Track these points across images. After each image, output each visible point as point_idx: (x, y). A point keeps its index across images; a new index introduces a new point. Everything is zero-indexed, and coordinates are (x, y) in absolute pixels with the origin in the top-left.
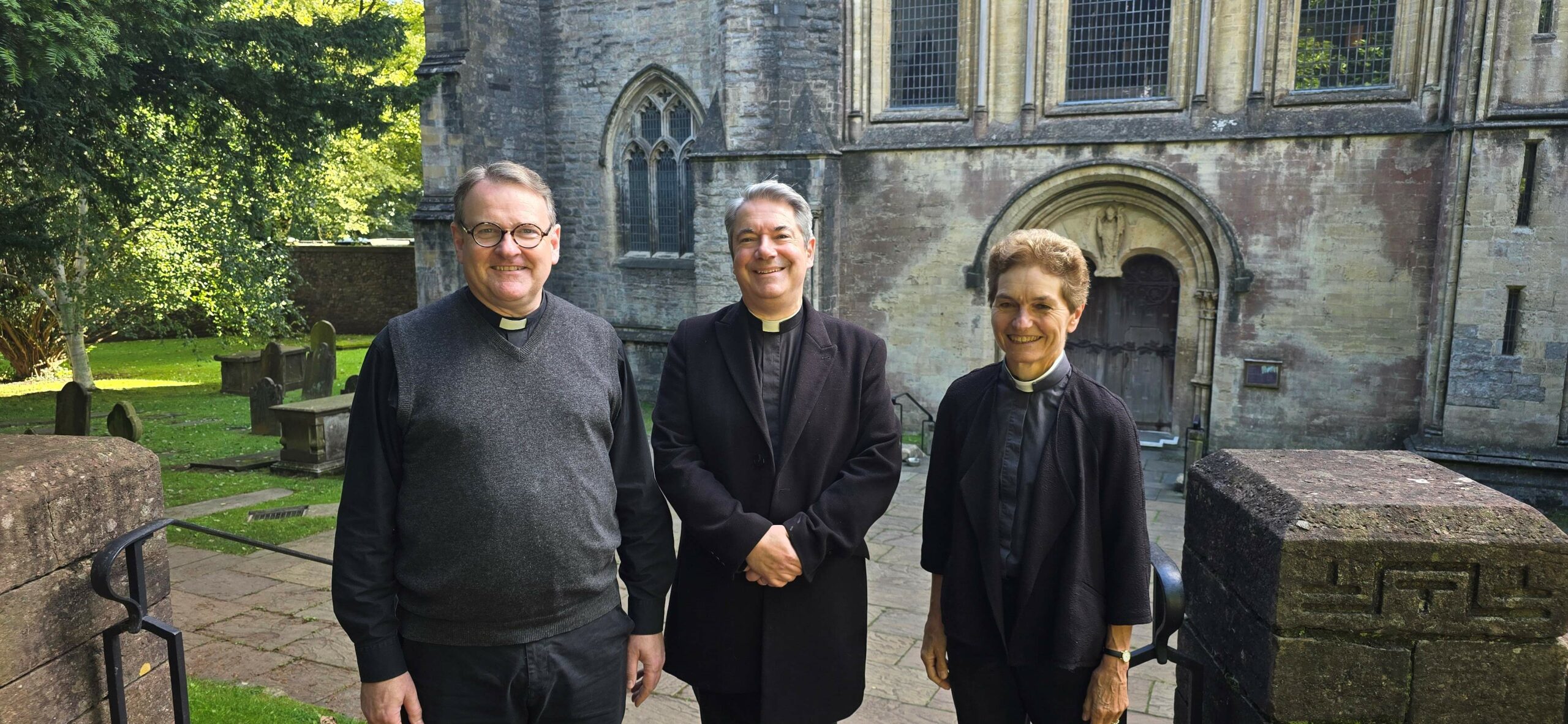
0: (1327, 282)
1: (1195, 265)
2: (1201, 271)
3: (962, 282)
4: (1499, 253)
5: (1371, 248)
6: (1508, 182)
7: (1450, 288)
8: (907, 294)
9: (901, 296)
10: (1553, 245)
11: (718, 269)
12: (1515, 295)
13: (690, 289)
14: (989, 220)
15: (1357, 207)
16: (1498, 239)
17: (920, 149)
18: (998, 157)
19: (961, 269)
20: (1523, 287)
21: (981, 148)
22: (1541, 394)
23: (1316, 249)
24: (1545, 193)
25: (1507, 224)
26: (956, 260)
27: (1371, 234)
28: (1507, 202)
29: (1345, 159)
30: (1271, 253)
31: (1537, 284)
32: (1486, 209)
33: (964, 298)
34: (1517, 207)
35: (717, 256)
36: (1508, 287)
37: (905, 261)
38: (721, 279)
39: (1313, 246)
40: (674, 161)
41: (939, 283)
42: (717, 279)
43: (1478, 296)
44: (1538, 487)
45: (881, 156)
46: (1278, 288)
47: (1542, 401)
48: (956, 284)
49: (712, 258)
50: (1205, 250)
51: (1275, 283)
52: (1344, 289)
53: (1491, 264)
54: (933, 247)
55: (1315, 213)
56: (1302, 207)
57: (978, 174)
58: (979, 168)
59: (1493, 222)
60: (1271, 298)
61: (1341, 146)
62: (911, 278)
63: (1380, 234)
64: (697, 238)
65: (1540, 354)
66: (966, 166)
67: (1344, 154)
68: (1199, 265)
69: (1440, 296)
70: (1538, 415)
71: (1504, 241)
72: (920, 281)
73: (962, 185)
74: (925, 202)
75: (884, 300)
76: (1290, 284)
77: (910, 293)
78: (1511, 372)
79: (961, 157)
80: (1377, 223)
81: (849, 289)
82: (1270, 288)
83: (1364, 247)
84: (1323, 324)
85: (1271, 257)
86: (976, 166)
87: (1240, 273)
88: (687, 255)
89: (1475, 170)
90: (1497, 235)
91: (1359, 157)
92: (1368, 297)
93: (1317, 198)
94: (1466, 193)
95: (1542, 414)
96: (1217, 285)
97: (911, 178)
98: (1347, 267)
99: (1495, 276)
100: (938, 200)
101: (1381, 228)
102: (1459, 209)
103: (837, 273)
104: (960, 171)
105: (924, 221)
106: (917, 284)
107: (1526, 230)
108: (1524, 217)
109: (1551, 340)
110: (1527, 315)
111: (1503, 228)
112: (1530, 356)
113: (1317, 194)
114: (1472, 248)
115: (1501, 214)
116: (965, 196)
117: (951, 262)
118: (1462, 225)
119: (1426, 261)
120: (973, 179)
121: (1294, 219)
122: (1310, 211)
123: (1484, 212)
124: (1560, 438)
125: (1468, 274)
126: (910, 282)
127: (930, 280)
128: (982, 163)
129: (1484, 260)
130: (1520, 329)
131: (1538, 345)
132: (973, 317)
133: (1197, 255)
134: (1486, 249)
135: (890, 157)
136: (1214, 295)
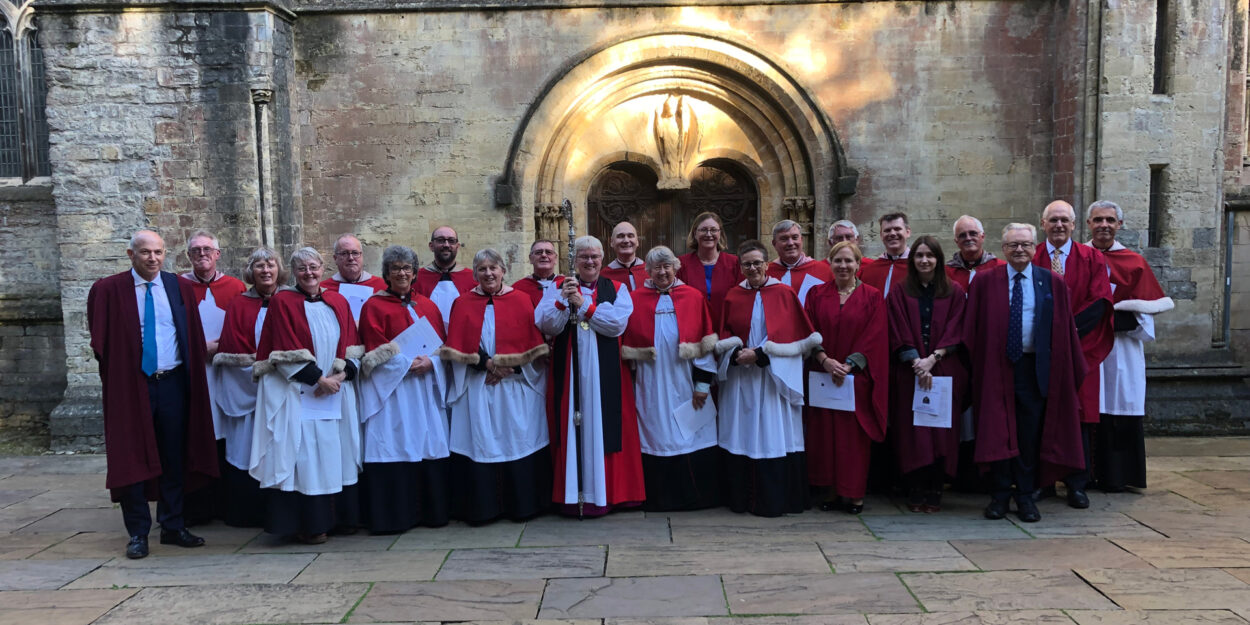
0: (940, 177)
1: (779, 167)
2: (788, 174)
3: (490, 199)
4: (1140, 126)
5: (985, 134)
6: (1144, 42)
7: (1089, 172)
8: (409, 219)
9: (400, 223)
10: (1194, 115)
11: (97, 187)
12: (1158, 173)
13: (46, 232)
14: (521, 111)
15: (968, 84)
16: (1138, 110)
17: (415, 11)
18: (528, 22)
19: (486, 181)
20: (1166, 165)
21: (504, 10)
22: (1193, 290)
23: (927, 138)
24: (1182, 53)
25: (1145, 91)
26: (477, 168)
27: (984, 118)
28: (1143, 65)
29: (951, 27)
30: (876, 145)
31: (1179, 161)
32: (1123, 74)
33: (493, 222)
34: (1153, 72)
35: (93, 166)
36: (1151, 166)
37: (403, 172)
38: (103, 204)
39: (923, 134)
40: (9, 34)
41: (457, 201)
42: (94, 203)
43: (1122, 178)
44: (1203, 399)
45: (357, 20)
46: (888, 187)
47: (1193, 298)
48: (481, 203)
49: (85, 169)
50: (793, 147)
51: (883, 182)
52: (959, 185)
53: (1133, 139)
54: (443, 149)
55: (922, 94)
56: (907, 87)
57: (502, 46)
58: (502, 39)
59: (1131, 91)
60: (879, 201)
61: (946, 10)
62: (413, 196)
63: (994, 117)
64: (53, 137)
65: (1188, 244)
66: (484, 35)
67: (949, 21)
68: (786, 167)
69: (1077, 182)
70: (1191, 315)
71: (1143, 112)
72: (426, 200)
73: (480, 62)
74: (428, 86)
75: (374, 230)
76: (901, 182)
77: (414, 218)
78: (1161, 267)
79: (477, 21)
80: (989, 104)
81: (318, 216)
82: (878, 188)
83: (978, 133)
84: (939, 230)
85: (876, 150)
86: (499, 34)
87: (843, 173)
88: (36, 181)
89: (1109, 28)
90: (1137, 105)
91: (965, 24)
92: (986, 194)
93: (922, 75)
94: (1099, 57)
95: (1195, 314)
96: (811, 192)
97: (404, 52)
98: (962, 158)
99: (1138, 154)
100: (445, 86)
101: (995, 110)
102: (1091, 76)
103: (297, 192)
104: (476, 43)
105: (426, 113)
106: (424, 203)
107: (1164, 98)
108: (1161, 84)
109: (1198, 226)
110: (1173, 197)
111: (1142, 96)
112: (1178, 246)
113: (923, 70)
114: (1113, 122)
115: (1139, 80)
116: (487, 78)
117: (470, 172)
118: (1097, 95)
119: (1043, 147)
120: (496, 52)
121: (900, 102)
122: (915, 90)
123: (1122, 78)
124: (1213, 340)
125: (1109, 153)
126: (412, 202)
127: (442, 198)
128: (506, 31)
129: (1125, 135)
130: (1165, 215)
131: (1186, 232)
132: (508, 248)
133: (782, 155)
134: (1126, 123)
135: (371, 21)
136: (810, 202)
